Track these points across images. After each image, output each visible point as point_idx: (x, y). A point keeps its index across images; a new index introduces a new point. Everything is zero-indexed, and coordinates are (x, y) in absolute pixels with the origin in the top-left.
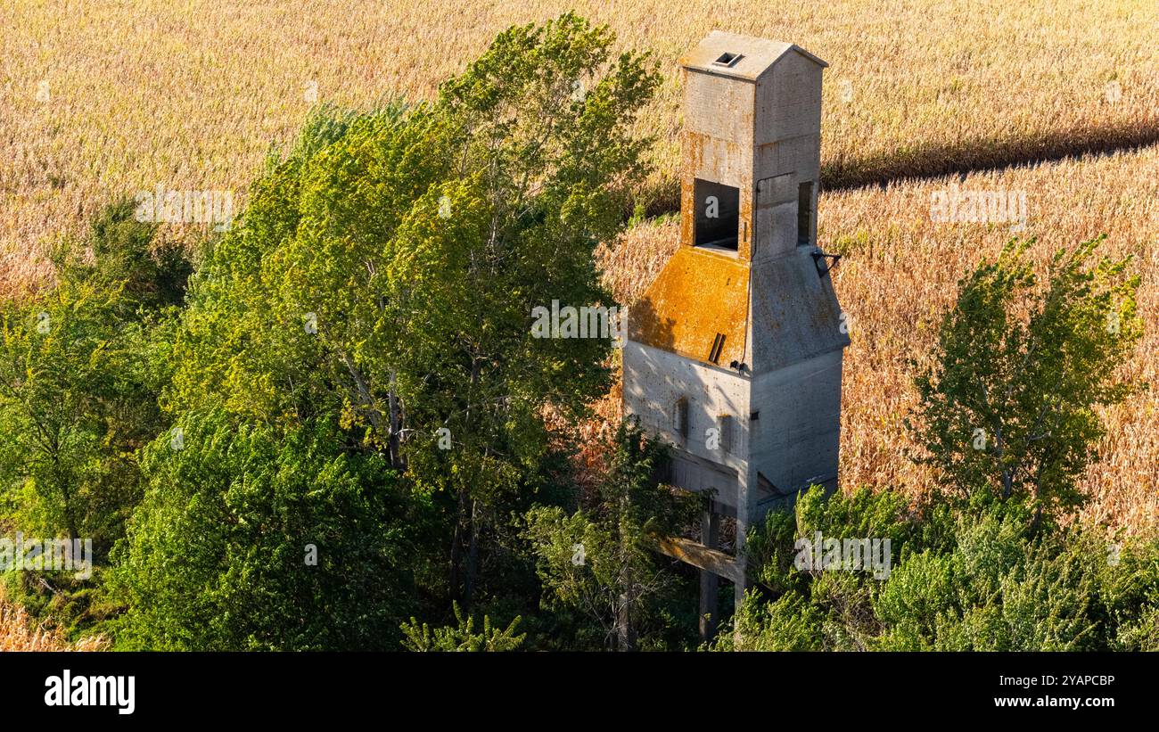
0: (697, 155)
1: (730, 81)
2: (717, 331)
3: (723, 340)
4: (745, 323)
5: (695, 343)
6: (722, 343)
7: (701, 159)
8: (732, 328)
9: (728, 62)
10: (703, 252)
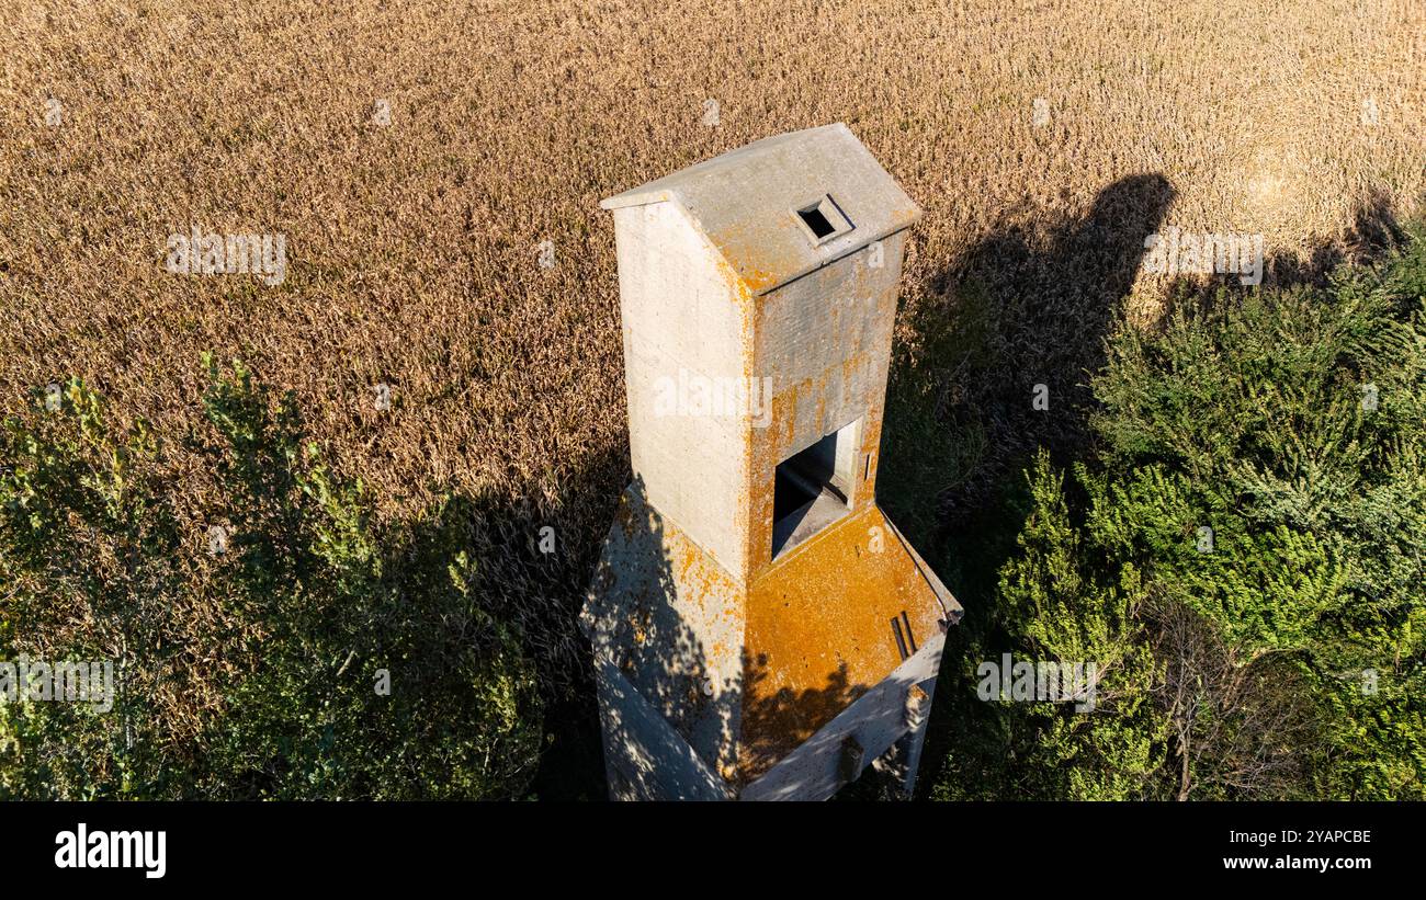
0: (783, 426)
1: (858, 255)
2: (887, 619)
3: (905, 618)
4: (917, 572)
5: (870, 664)
6: (907, 623)
7: (791, 427)
8: (903, 595)
9: (831, 230)
10: (790, 556)
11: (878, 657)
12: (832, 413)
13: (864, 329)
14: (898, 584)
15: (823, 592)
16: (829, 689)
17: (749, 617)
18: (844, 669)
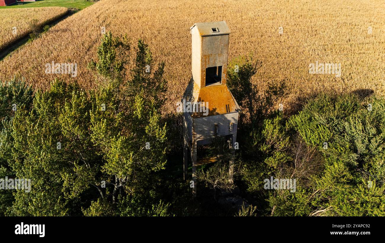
0: (207, 61)
1: (220, 36)
2: (225, 104)
3: (229, 106)
4: (232, 99)
5: (220, 110)
6: (229, 107)
7: (209, 62)
8: (229, 102)
9: (216, 31)
10: (209, 87)
11: (222, 109)
12: (216, 62)
13: (222, 49)
14: (228, 100)
15: (214, 95)
16: (212, 111)
17: (200, 93)
18: (216, 109)
